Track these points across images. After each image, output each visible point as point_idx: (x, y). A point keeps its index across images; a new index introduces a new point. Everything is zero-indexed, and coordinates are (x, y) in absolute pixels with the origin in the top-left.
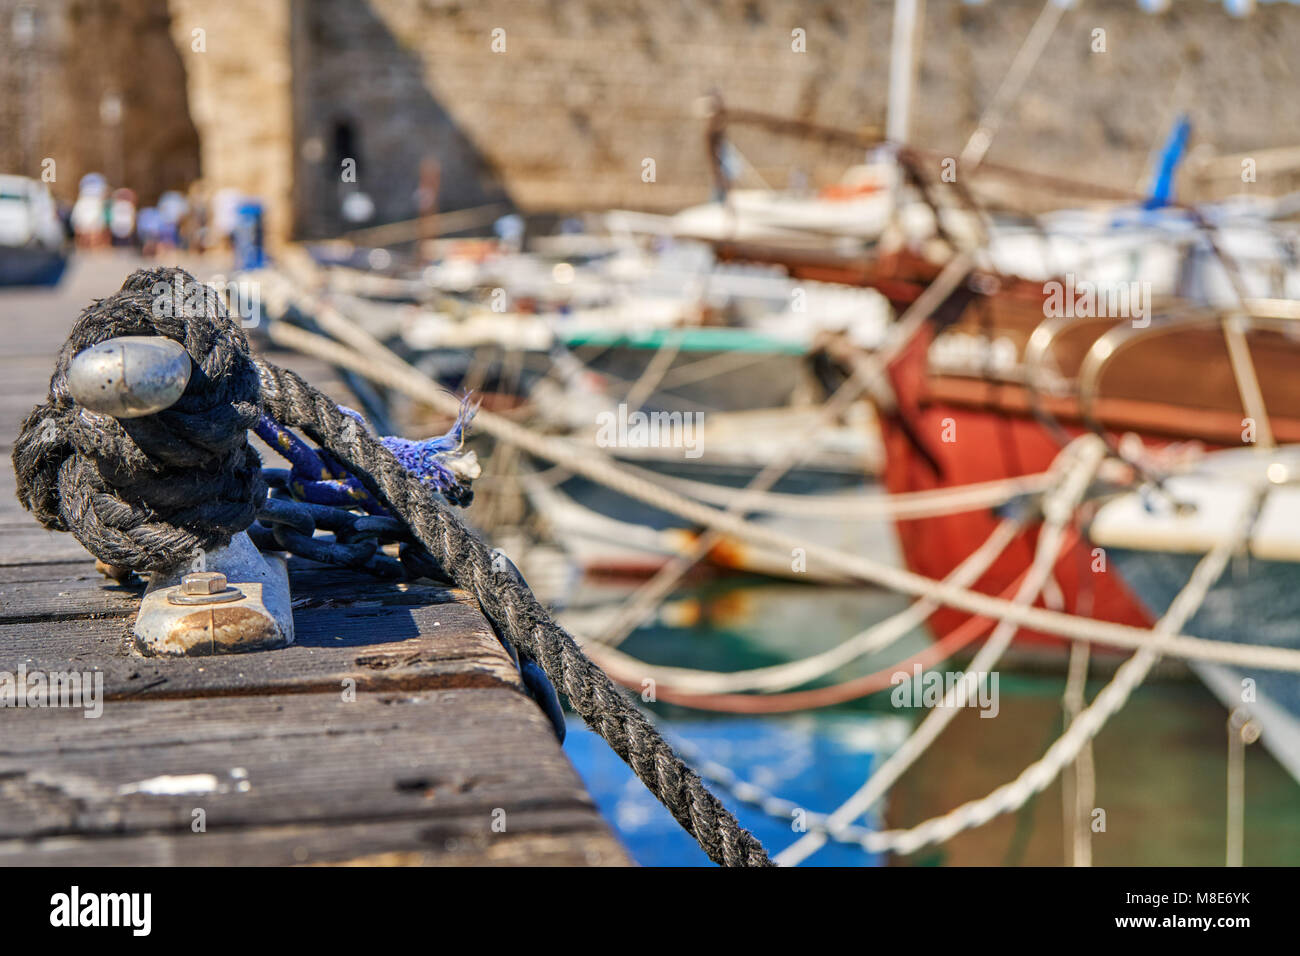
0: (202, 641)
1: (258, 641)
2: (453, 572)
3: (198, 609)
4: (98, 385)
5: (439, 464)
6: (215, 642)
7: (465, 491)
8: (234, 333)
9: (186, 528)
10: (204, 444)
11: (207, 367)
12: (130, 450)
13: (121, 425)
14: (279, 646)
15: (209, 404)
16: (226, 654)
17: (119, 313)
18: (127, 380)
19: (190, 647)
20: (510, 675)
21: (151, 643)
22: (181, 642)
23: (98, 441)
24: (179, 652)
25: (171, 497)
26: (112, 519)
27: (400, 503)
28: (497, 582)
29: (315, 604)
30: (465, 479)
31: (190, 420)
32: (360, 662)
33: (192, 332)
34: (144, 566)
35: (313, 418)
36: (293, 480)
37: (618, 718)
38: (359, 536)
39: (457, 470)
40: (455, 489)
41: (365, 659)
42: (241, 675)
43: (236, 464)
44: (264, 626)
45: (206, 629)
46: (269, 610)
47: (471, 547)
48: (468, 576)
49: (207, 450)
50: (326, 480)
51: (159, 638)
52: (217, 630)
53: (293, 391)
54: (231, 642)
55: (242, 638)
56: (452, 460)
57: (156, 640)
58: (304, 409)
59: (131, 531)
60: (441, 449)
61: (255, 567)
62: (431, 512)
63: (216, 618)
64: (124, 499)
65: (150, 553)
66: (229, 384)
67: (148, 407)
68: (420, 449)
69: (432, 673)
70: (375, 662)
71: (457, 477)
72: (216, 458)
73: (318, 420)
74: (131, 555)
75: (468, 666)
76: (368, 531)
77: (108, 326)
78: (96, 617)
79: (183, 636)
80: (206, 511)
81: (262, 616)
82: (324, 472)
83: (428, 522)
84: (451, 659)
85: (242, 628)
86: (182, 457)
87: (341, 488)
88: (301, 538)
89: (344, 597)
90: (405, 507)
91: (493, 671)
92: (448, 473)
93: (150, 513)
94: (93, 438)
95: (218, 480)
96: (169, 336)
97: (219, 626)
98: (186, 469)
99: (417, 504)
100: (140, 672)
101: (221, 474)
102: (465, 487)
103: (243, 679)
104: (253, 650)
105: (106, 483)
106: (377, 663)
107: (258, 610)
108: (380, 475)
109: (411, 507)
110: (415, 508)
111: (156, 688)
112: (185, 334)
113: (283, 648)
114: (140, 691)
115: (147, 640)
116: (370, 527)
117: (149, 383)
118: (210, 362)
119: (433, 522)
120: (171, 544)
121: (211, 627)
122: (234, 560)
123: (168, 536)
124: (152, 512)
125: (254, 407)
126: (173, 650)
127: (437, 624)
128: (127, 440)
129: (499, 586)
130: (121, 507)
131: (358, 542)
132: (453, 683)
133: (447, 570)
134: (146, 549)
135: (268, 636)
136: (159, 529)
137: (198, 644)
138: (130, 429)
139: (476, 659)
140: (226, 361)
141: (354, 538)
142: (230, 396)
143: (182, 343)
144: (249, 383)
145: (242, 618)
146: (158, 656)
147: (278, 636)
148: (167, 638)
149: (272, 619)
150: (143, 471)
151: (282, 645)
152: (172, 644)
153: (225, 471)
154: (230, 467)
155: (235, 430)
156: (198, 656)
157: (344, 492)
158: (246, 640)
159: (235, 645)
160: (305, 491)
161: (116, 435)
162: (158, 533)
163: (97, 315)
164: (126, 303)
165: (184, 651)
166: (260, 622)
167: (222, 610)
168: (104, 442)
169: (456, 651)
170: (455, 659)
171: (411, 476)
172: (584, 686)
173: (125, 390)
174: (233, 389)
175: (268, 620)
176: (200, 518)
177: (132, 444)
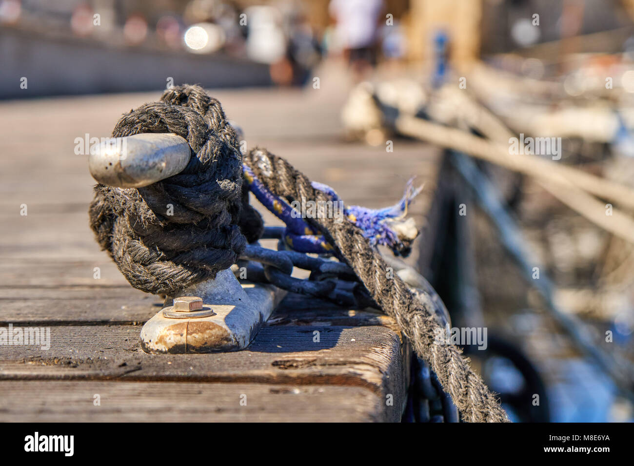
0: (179, 344)
1: (218, 345)
2: (380, 302)
3: (178, 321)
4: (103, 167)
5: (386, 226)
6: (187, 344)
7: (404, 247)
8: (226, 131)
9: (184, 265)
10: (194, 209)
11: (201, 155)
12: (145, 212)
13: (140, 194)
14: (233, 349)
15: (201, 181)
16: (195, 353)
17: (144, 117)
18: (122, 164)
19: (171, 347)
20: (374, 378)
21: (147, 343)
22: (165, 343)
23: (124, 204)
24: (164, 350)
25: (175, 244)
26: (137, 258)
27: (347, 252)
28: (409, 309)
29: (285, 322)
30: (405, 238)
31: (185, 191)
32: (275, 364)
33: (192, 131)
34: (156, 291)
35: (293, 192)
36: (286, 235)
37: (482, 412)
38: (323, 276)
39: (400, 231)
40: (396, 245)
41: (281, 361)
42: (191, 368)
43: (221, 222)
44: (223, 335)
45: (182, 335)
46: (227, 325)
47: (393, 284)
48: (390, 305)
49: (197, 213)
50: (308, 235)
51: (152, 341)
52: (189, 337)
53: (282, 172)
54: (198, 345)
55: (206, 343)
56: (397, 224)
57: (150, 341)
58: (288, 185)
59: (149, 266)
60: (388, 216)
61: (234, 295)
62: (368, 259)
63: (189, 329)
64: (145, 243)
65: (159, 282)
66: (217, 167)
67: (137, 182)
68: (374, 215)
69: (318, 374)
70: (288, 364)
71: (399, 237)
72: (205, 218)
73: (296, 192)
74: (148, 283)
75: (345, 370)
76: (329, 272)
77: (136, 126)
78: (137, 324)
79: (167, 340)
80: (198, 254)
81: (221, 328)
82: (307, 230)
83: (365, 266)
84: (336, 364)
85: (206, 336)
86: (179, 216)
87: (317, 242)
88: (281, 276)
89: (305, 318)
90: (350, 255)
91: (361, 375)
92: (393, 234)
93: (160, 254)
94: (121, 202)
95: (207, 233)
96: (177, 134)
97: (191, 334)
98: (184, 225)
99: (358, 252)
100: (127, 363)
101: (209, 228)
102: (405, 244)
103: (192, 371)
104: (214, 352)
105: (135, 232)
106: (289, 365)
107: (220, 324)
108: (335, 232)
109: (354, 255)
110: (356, 255)
111: (133, 374)
112: (188, 132)
113: (237, 351)
114: (122, 375)
115: (146, 341)
116: (331, 269)
117: (137, 166)
118: (203, 152)
119: (368, 266)
120: (173, 276)
121: (185, 335)
122: (220, 289)
123: (172, 270)
124: (162, 254)
125: (233, 184)
126: (160, 349)
127: (353, 340)
128: (144, 204)
129: (410, 313)
130: (143, 249)
131: (323, 279)
132: (333, 382)
133: (377, 301)
134: (158, 279)
135: (226, 342)
136: (167, 265)
137: (176, 345)
138: (146, 197)
139: (352, 365)
140: (215, 151)
141: (319, 278)
142: (217, 175)
143: (185, 138)
144: (232, 167)
145: (207, 329)
146: (151, 352)
147: (233, 343)
148: (157, 340)
149: (229, 331)
150: (153, 225)
151: (236, 349)
152: (159, 345)
153: (213, 227)
154: (217, 225)
155: (217, 199)
156: (175, 353)
157: (319, 245)
158: (208, 344)
159: (201, 347)
160: (293, 243)
161: (136, 200)
162: (166, 268)
163: (131, 118)
164: (151, 109)
165: (167, 350)
166: (220, 333)
167: (194, 322)
168: (128, 205)
169: (342, 359)
170: (340, 365)
171: (357, 233)
172: (461, 388)
173: (121, 170)
174: (220, 170)
175: (226, 331)
176: (193, 259)
177: (146, 207)
